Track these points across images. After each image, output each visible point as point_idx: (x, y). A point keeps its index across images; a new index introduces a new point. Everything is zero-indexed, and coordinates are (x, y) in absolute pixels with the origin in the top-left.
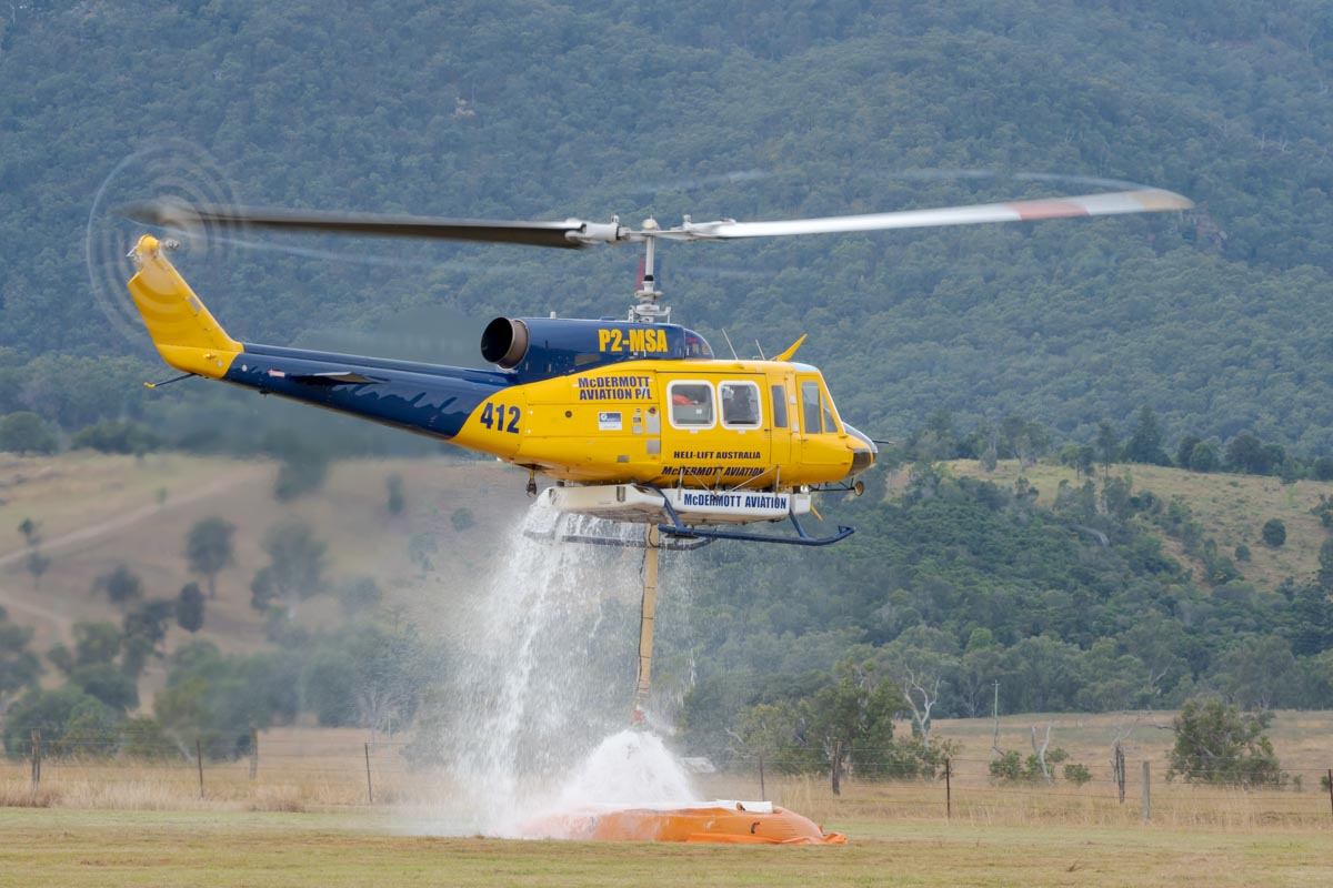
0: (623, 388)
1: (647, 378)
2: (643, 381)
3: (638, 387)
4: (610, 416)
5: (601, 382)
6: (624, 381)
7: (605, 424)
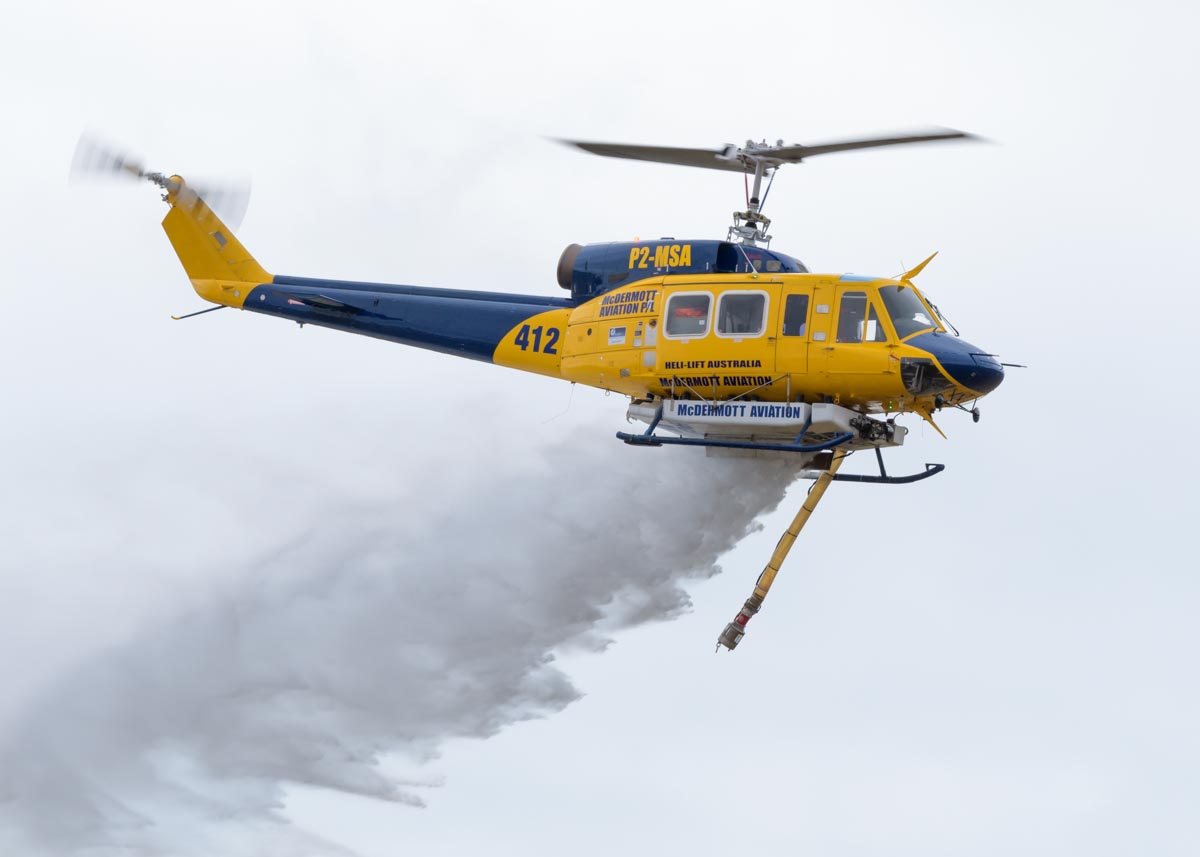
0: (633, 303)
1: (654, 292)
2: (651, 294)
3: (645, 301)
4: (618, 330)
5: (619, 298)
6: (635, 296)
7: (614, 339)
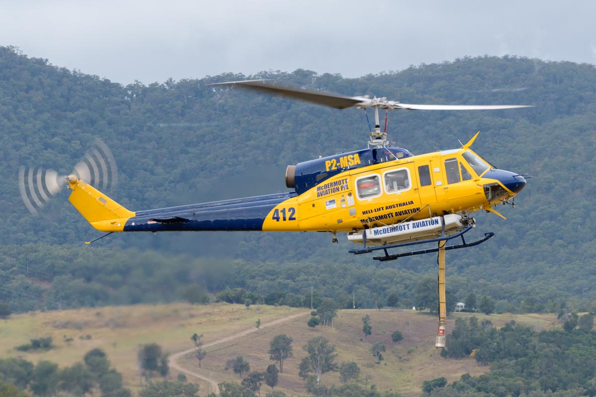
0: (335, 187)
2: (345, 181)
3: (342, 185)
4: (330, 202)
5: (326, 186)
6: (336, 183)
7: (329, 206)
